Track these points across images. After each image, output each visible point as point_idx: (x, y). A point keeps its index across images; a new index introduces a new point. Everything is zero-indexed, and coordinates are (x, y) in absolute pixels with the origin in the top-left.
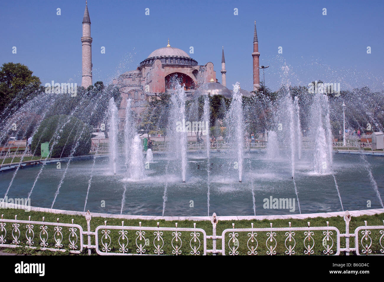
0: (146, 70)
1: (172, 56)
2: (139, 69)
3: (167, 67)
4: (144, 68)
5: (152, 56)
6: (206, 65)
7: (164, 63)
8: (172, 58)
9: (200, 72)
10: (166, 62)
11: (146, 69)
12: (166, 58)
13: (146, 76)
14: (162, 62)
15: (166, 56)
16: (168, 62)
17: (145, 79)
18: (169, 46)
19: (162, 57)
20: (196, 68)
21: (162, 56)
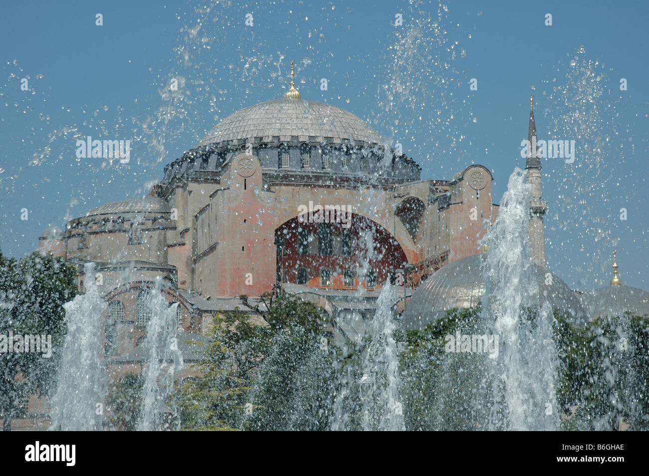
0: (190, 199)
1: (307, 140)
2: (163, 193)
3: (283, 188)
4: (184, 187)
5: (218, 135)
6: (461, 180)
7: (273, 170)
8: (306, 148)
9: (431, 210)
10: (280, 165)
11: (190, 192)
12: (281, 147)
13: (190, 225)
14: (261, 165)
15: (278, 137)
16: (290, 165)
17: (188, 239)
18: (294, 97)
19: (265, 140)
20: (418, 190)
21: (261, 138)
